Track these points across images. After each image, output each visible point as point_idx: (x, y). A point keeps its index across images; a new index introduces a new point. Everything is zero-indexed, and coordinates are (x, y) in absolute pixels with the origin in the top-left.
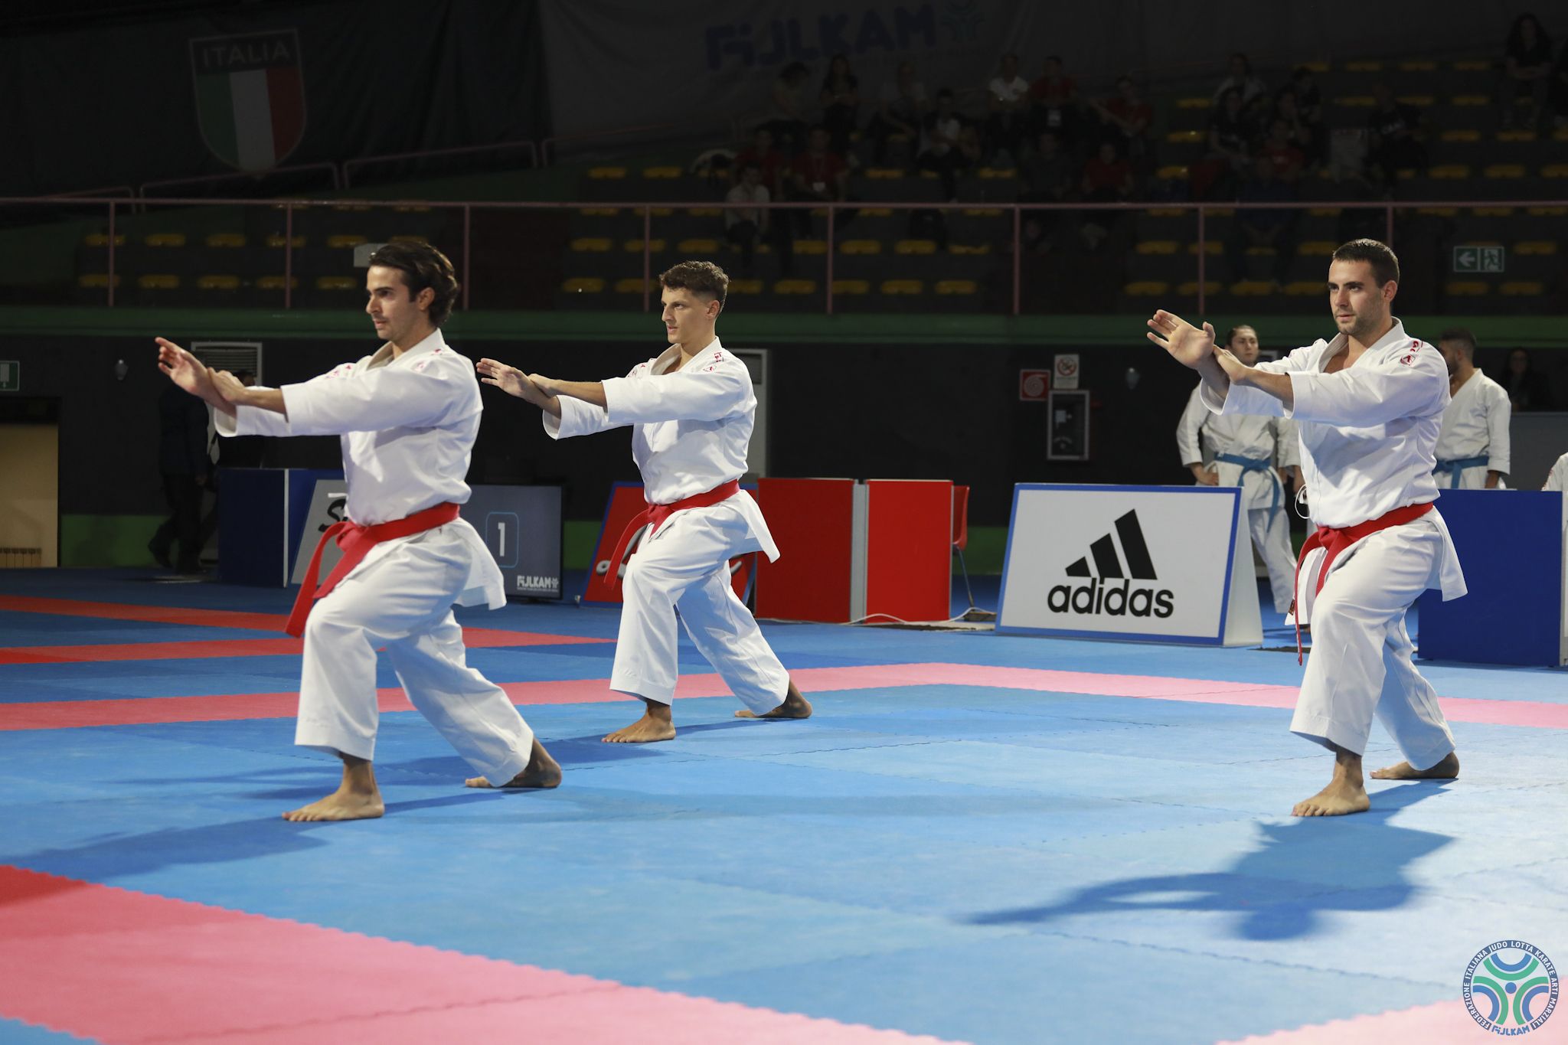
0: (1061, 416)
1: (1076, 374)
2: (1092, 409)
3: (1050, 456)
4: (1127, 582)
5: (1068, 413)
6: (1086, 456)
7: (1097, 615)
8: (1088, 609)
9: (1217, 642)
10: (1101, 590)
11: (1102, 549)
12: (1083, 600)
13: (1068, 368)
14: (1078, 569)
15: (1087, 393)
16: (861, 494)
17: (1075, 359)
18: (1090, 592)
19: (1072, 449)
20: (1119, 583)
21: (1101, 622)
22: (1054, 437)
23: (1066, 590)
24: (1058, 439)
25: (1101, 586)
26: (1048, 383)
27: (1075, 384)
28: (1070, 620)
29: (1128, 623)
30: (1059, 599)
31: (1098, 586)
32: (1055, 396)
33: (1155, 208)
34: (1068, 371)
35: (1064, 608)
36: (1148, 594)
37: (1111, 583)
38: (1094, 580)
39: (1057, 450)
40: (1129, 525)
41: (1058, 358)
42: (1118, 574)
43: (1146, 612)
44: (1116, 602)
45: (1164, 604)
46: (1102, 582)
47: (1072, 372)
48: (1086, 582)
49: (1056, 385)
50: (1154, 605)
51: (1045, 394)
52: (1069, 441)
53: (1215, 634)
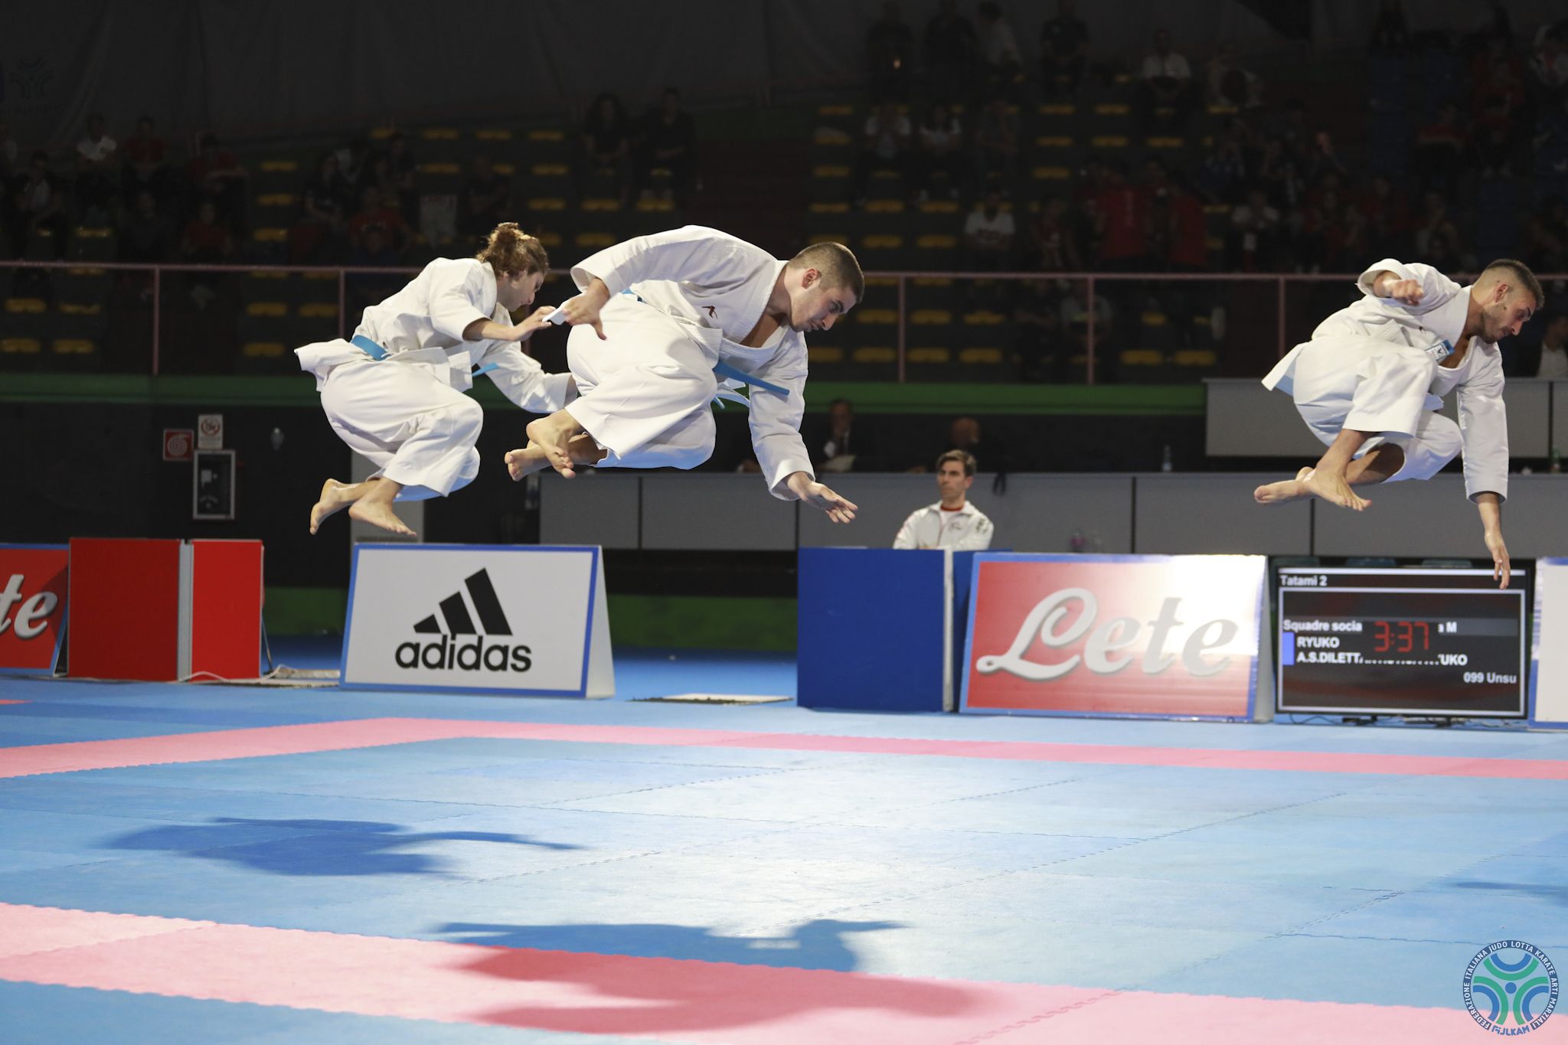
0: (207, 476)
1: (220, 434)
2: (238, 469)
3: (196, 515)
4: (480, 639)
5: (213, 473)
6: (232, 515)
7: (450, 671)
8: (440, 665)
9: (580, 694)
10: (453, 647)
11: (453, 607)
12: (434, 656)
13: (212, 428)
14: (427, 625)
15: (233, 454)
16: (187, 552)
17: (218, 419)
18: (442, 648)
19: (216, 509)
20: (472, 640)
21: (454, 676)
22: (200, 496)
23: (415, 647)
24: (203, 499)
25: (453, 642)
26: (192, 443)
27: (219, 444)
28: (421, 675)
29: (483, 677)
30: (408, 655)
31: (449, 642)
32: (201, 457)
33: (258, 270)
34: (211, 432)
35: (414, 664)
36: (504, 650)
37: (462, 640)
38: (445, 638)
39: (202, 510)
40: (480, 583)
41: (202, 419)
42: (470, 630)
43: (503, 666)
44: (469, 657)
45: (522, 659)
46: (453, 638)
47: (216, 432)
48: (437, 638)
49: (200, 444)
50: (511, 660)
51: (189, 454)
52: (215, 500)
53: (576, 686)
